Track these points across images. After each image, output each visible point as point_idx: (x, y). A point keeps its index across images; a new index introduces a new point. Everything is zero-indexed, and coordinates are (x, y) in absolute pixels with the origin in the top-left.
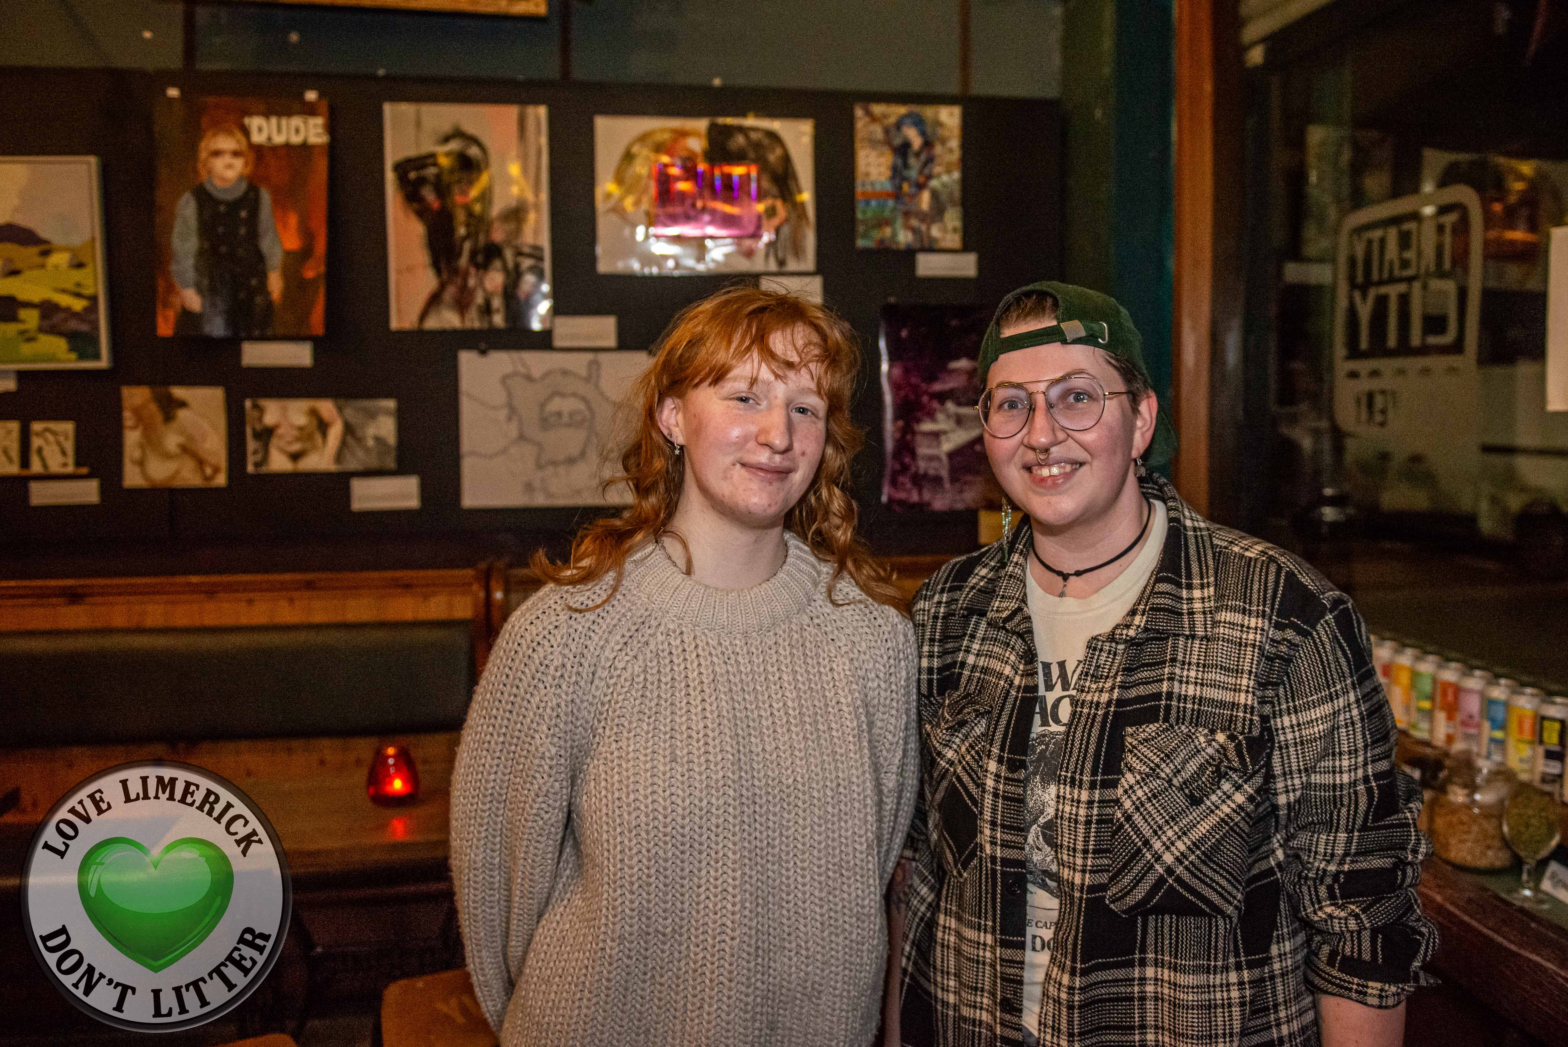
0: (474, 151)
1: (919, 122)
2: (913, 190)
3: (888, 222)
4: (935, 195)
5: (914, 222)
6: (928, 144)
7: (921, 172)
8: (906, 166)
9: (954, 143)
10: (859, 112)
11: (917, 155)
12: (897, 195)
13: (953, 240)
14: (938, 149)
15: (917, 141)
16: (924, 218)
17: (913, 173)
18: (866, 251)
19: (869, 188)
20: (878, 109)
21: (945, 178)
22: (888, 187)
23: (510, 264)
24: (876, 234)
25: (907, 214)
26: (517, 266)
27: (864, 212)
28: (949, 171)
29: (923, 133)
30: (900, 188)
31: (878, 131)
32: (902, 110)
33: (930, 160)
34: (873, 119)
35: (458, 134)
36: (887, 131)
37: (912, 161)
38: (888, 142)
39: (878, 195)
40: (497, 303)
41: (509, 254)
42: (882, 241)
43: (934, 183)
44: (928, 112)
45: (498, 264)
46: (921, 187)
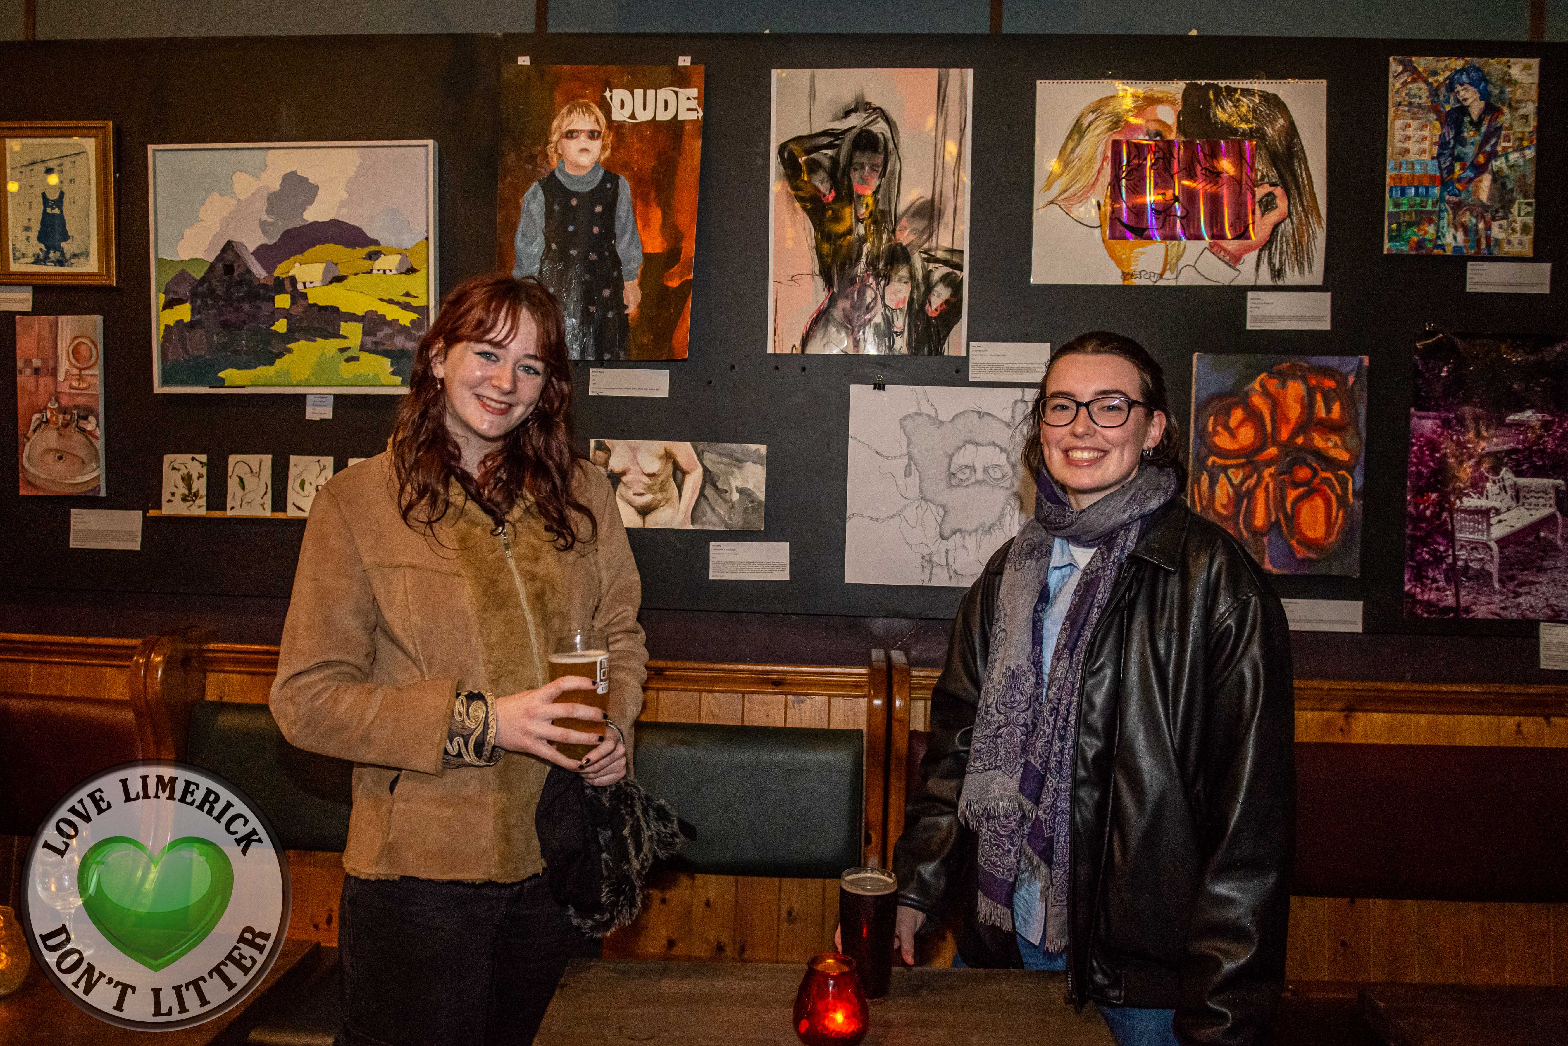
0: (880, 127)
1: (1480, 80)
2: (1469, 174)
3: (1429, 218)
4: (1498, 178)
5: (1467, 218)
6: (1491, 109)
7: (1480, 150)
8: (1460, 140)
9: (1530, 109)
10: (1395, 67)
11: (1477, 125)
12: (1445, 181)
13: (1521, 243)
14: (1506, 117)
15: (1476, 107)
16: (1482, 211)
17: (1470, 151)
18: (1397, 258)
19: (1405, 172)
20: (1422, 63)
21: (1513, 157)
22: (1433, 169)
23: (919, 274)
24: (1414, 235)
25: (1457, 207)
26: (927, 274)
27: (1397, 205)
28: (1521, 149)
29: (1484, 95)
30: (1450, 170)
31: (1421, 91)
32: (1458, 63)
33: (1494, 132)
34: (1417, 76)
35: (862, 105)
36: (1434, 93)
37: (1468, 133)
38: (1435, 108)
39: (1416, 181)
40: (900, 322)
41: (917, 260)
42: (1420, 244)
43: (1498, 164)
44: (1494, 66)
45: (904, 272)
46: (1479, 169)
